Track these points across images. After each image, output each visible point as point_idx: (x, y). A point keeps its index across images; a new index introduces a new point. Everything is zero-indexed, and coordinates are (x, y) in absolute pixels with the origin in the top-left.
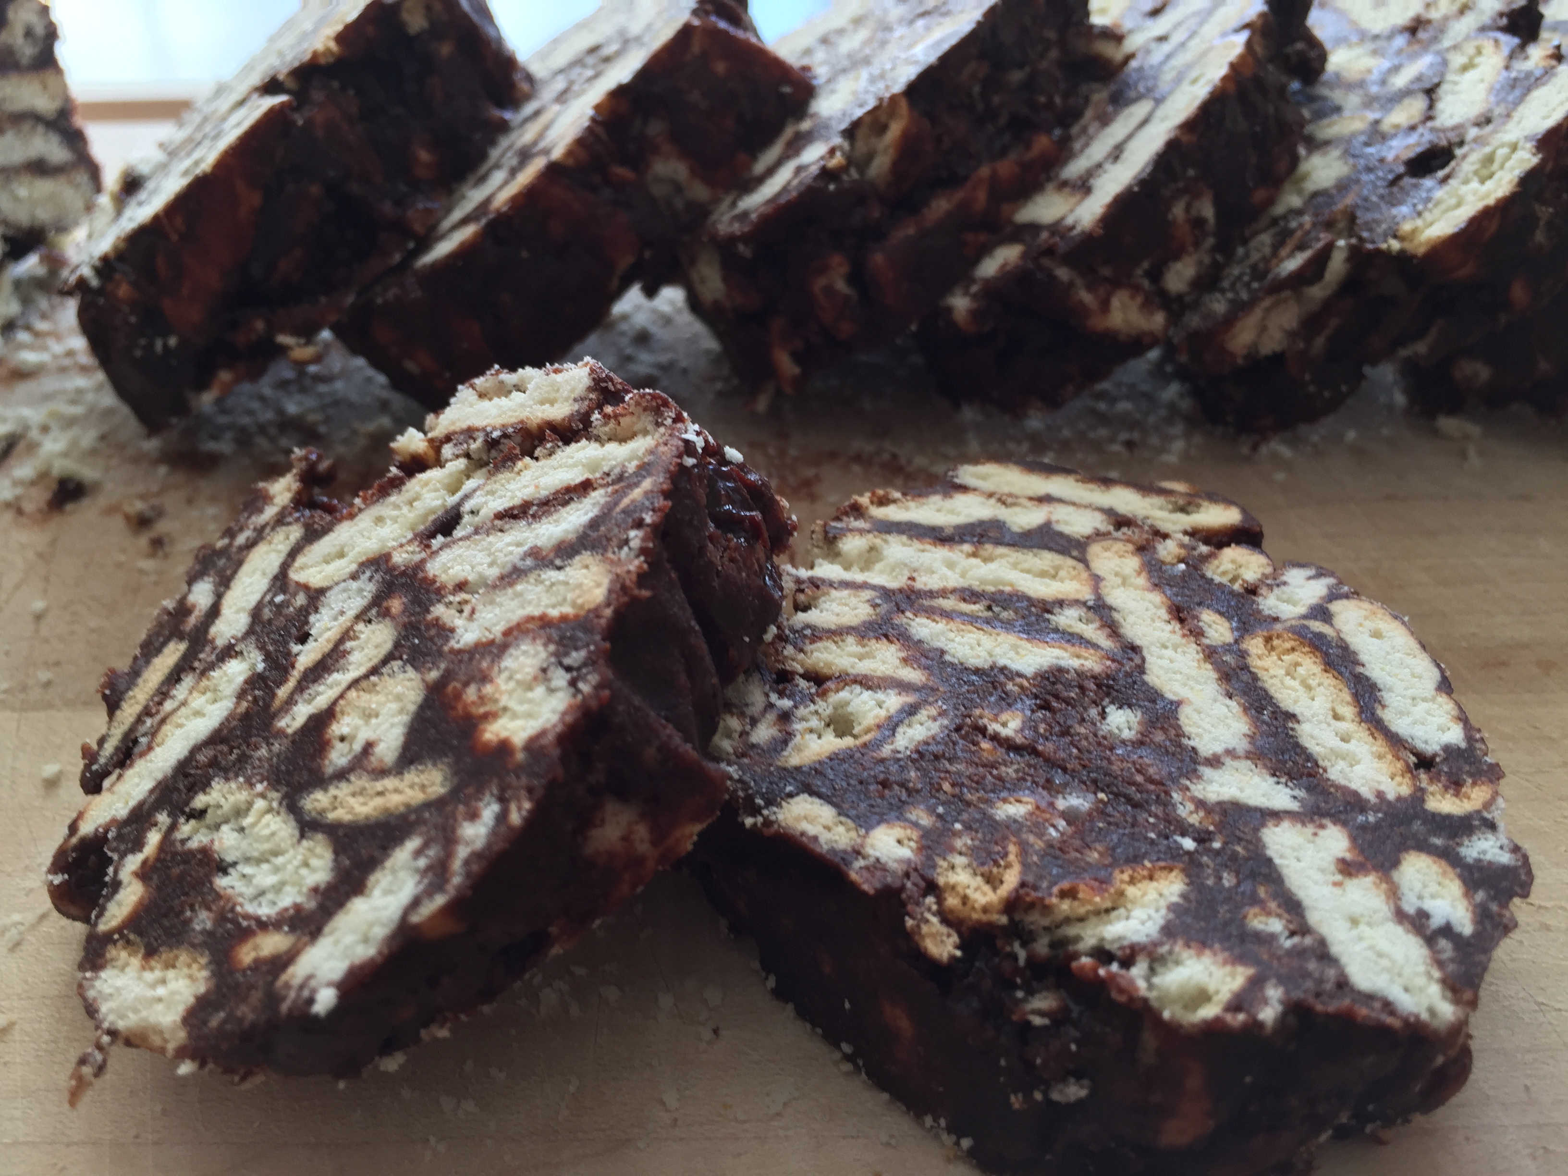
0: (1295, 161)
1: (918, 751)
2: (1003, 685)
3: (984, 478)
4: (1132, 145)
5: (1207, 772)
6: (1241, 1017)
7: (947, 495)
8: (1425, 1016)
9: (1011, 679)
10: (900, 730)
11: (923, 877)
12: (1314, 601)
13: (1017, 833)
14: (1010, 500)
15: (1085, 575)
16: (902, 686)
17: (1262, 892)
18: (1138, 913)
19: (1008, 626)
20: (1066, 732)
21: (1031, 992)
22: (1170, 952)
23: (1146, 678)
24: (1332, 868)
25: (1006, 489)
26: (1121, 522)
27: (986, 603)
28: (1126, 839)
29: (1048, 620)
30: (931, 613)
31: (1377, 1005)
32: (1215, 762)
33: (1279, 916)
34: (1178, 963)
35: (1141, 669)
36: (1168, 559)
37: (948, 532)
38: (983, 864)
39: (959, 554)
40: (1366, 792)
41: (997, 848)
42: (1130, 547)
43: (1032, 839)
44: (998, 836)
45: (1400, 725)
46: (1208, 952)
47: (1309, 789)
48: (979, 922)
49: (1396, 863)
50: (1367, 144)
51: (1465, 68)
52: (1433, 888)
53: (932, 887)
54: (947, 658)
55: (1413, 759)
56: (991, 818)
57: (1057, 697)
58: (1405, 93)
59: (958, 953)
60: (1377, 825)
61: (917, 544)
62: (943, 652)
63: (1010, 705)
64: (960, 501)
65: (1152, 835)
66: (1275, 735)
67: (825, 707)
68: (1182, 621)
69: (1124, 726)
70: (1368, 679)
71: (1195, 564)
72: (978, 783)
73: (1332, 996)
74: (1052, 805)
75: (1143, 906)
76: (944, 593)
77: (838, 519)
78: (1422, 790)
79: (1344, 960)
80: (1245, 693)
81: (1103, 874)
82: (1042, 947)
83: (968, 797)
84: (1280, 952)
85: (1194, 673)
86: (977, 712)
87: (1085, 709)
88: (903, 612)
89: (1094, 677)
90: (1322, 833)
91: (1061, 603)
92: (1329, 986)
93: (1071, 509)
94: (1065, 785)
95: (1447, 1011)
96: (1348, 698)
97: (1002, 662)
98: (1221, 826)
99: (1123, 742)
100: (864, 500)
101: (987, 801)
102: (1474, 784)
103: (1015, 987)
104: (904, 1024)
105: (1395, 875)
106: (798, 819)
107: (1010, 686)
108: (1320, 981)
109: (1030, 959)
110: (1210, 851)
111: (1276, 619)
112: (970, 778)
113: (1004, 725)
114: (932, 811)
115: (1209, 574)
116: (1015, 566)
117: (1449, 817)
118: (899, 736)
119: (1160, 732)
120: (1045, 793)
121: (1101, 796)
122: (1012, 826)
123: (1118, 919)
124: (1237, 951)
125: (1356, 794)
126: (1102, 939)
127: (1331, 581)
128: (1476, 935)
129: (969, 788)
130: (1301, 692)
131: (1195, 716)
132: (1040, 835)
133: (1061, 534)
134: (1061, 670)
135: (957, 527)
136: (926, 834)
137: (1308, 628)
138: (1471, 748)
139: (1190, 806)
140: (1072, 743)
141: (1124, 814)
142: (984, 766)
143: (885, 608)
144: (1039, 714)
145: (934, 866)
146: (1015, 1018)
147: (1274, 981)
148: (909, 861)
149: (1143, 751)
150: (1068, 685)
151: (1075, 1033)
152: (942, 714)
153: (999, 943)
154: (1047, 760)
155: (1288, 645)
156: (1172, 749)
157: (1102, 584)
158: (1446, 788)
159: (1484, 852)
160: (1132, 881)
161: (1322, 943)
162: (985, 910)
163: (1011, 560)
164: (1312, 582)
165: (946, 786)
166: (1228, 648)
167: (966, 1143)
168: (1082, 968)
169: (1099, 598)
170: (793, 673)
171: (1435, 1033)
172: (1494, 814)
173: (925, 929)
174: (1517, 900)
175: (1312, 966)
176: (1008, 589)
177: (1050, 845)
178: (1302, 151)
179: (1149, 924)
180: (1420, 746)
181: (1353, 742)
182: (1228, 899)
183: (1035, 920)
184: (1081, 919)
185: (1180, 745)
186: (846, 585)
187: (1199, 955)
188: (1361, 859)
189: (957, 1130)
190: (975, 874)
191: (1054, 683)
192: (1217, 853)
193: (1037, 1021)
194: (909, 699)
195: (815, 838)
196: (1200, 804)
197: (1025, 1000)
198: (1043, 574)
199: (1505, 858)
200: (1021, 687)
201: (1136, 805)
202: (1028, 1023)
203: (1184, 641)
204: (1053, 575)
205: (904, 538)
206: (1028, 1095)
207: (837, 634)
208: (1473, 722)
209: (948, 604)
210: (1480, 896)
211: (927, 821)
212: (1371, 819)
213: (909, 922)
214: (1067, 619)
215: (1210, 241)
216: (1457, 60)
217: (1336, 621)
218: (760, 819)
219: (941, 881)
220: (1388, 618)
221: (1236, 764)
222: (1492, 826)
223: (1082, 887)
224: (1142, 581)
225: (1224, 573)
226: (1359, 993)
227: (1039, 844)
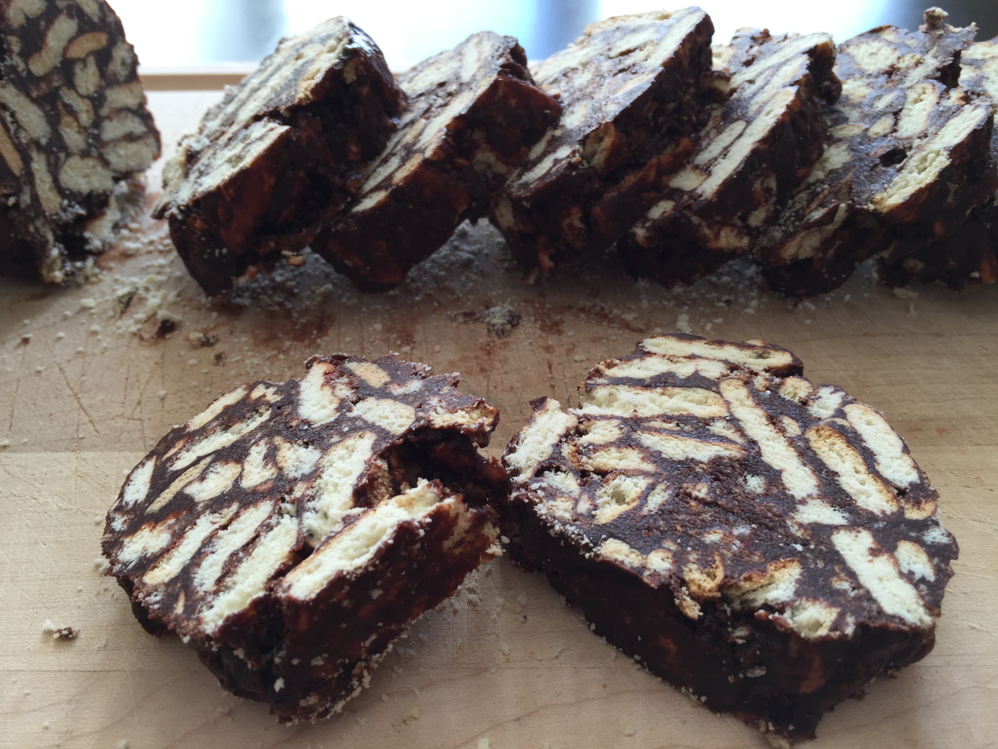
0: (821, 152)
1: (660, 510)
2: (694, 469)
3: (657, 346)
4: (734, 149)
5: (800, 507)
6: (838, 633)
7: (642, 359)
8: (918, 623)
9: (697, 465)
10: (649, 498)
11: (678, 577)
12: (836, 406)
13: (717, 549)
14: (675, 360)
15: (721, 401)
16: (646, 474)
17: (837, 569)
18: (782, 586)
19: (689, 435)
20: (730, 493)
21: (735, 628)
22: (800, 604)
23: (763, 459)
24: (867, 553)
25: (671, 353)
26: (733, 367)
27: (676, 422)
28: (769, 548)
29: (708, 430)
30: (650, 430)
31: (897, 620)
32: (803, 502)
33: (846, 581)
34: (804, 609)
35: (759, 454)
36: (761, 388)
37: (648, 381)
38: (705, 568)
39: (655, 394)
40: (877, 512)
41: (710, 559)
42: (741, 383)
43: (725, 552)
44: (709, 552)
45: (887, 473)
46: (817, 603)
47: (850, 512)
48: (708, 597)
49: (895, 548)
50: (861, 144)
51: (916, 101)
52: (914, 558)
53: (683, 582)
54: (663, 456)
55: (896, 491)
56: (703, 542)
57: (721, 473)
58: (883, 114)
59: (701, 614)
60: (884, 529)
61: (634, 391)
62: (660, 453)
63: (700, 480)
64: (649, 361)
65: (782, 545)
66: (830, 484)
67: (609, 488)
68: (774, 424)
69: (757, 486)
70: (868, 449)
71: (775, 389)
72: (694, 525)
73: (876, 619)
74: (731, 533)
75: (784, 582)
76: (653, 418)
77: (589, 378)
78: (902, 508)
79: (879, 600)
80: (811, 463)
81: (762, 568)
82: (737, 605)
83: (690, 532)
84: (850, 599)
85: (785, 453)
86: (685, 485)
87: (737, 479)
88: (635, 431)
89: (738, 460)
90: (859, 535)
91: (713, 419)
92: (874, 613)
93: (706, 362)
94: (735, 521)
95: (928, 620)
96: (861, 461)
97: (691, 456)
98: (812, 536)
99: (758, 495)
100: (601, 367)
101: (699, 534)
102: (926, 502)
103: (728, 626)
104: (671, 646)
105: (896, 554)
106: (612, 552)
107: (698, 469)
108: (870, 611)
109: (732, 612)
110: (809, 550)
111: (820, 419)
112: (688, 521)
113: (699, 491)
114: (675, 542)
115: (782, 395)
116: (685, 399)
117: (916, 521)
118: (650, 502)
119: (775, 488)
120: (727, 527)
121: (754, 526)
122: (715, 546)
123: (773, 589)
124: (830, 600)
125: (872, 513)
126: (766, 600)
127: (842, 394)
128: (937, 581)
129: (690, 528)
130: (838, 459)
131: (789, 477)
132: (729, 550)
133: (704, 378)
134: (720, 458)
135: (652, 378)
136: (675, 554)
137: (835, 422)
138: (922, 483)
139: (796, 527)
140: (734, 498)
141: (766, 535)
142: (695, 515)
143: (626, 429)
144: (715, 484)
145: (682, 571)
146: (729, 641)
147: (849, 614)
148: (669, 570)
149: (769, 499)
150: (726, 466)
151: (758, 646)
152: (667, 488)
153: (718, 606)
154: (724, 509)
155: (828, 433)
156: (782, 497)
157: (731, 406)
158: (914, 505)
159: (935, 538)
160: (776, 569)
161: (868, 592)
162: (710, 591)
163: (683, 395)
164: (833, 395)
165: (679, 528)
166: (800, 438)
167: (703, 699)
168: (760, 615)
169: (731, 415)
170: (589, 471)
171: (923, 630)
172: (937, 517)
173: (684, 604)
174: (952, 561)
175: (865, 604)
176: (685, 413)
177: (734, 555)
178: (825, 146)
179: (788, 591)
180: (899, 484)
181: (867, 485)
182: (822, 575)
183: (733, 592)
184: (754, 590)
185: (785, 494)
186: (603, 417)
187: (814, 604)
188: (879, 547)
189: (698, 693)
190: (702, 573)
191: (719, 466)
192: (813, 551)
193: (740, 642)
194: (650, 481)
195: (623, 562)
196: (801, 525)
197: (733, 632)
198: (699, 403)
199: (945, 540)
200: (703, 469)
201: (770, 529)
202: (736, 643)
203: (777, 435)
204: (705, 402)
205: (626, 387)
206: (736, 675)
207: (606, 446)
208: (923, 469)
209: (657, 424)
210: (936, 560)
211: (673, 547)
212: (881, 525)
213: (677, 602)
214: (718, 428)
215: (774, 199)
216: (912, 95)
217: (849, 417)
218: (592, 554)
219: (687, 578)
220: (873, 413)
221: (814, 502)
222: (936, 524)
223: (754, 575)
224: (750, 402)
225: (789, 393)
226: (888, 615)
227: (729, 555)
